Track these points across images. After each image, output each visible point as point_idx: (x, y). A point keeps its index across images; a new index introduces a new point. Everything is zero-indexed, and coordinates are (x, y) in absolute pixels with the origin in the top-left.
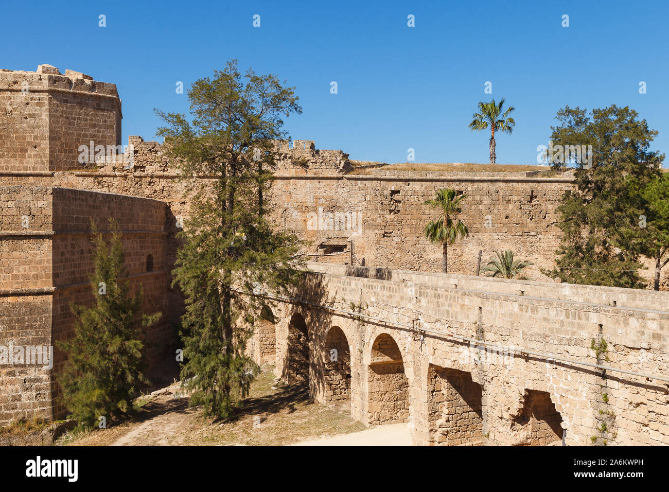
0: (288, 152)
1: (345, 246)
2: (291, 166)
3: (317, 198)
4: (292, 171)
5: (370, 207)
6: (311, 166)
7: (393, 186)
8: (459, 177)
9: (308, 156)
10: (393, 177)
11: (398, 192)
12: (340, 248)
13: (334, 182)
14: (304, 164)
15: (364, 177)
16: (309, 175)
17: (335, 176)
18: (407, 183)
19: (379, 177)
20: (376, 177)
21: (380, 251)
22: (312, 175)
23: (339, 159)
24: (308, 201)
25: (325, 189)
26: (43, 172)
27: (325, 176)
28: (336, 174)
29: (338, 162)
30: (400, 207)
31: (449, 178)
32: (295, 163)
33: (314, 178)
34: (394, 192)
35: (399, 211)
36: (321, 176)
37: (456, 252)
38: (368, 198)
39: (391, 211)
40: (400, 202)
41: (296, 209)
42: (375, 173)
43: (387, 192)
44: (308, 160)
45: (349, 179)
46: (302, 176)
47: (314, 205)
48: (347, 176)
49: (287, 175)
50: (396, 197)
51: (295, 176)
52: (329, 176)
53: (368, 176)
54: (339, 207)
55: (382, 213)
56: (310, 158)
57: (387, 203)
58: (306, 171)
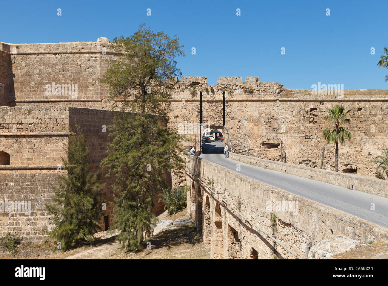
0: (241, 84)
1: (279, 144)
2: (243, 93)
3: (260, 114)
4: (244, 96)
5: (296, 119)
6: (256, 93)
7: (312, 105)
8: (359, 99)
9: (255, 87)
10: (312, 99)
11: (316, 109)
12: (275, 146)
13: (272, 103)
14: (251, 92)
15: (292, 99)
16: (254, 99)
17: (272, 99)
18: (322, 103)
19: (302, 99)
20: (300, 99)
21: (303, 148)
22: (257, 99)
23: (275, 88)
24: (255, 115)
25: (266, 107)
26: (97, 99)
27: (265, 99)
28: (273, 98)
29: (275, 90)
30: (317, 118)
31: (352, 99)
32: (245, 91)
33: (258, 101)
34: (312, 109)
35: (316, 122)
36: (263, 99)
37: (357, 149)
38: (295, 113)
39: (310, 122)
40: (316, 116)
41: (246, 120)
42: (299, 97)
43: (308, 109)
44: (254, 90)
45: (281, 101)
46: (250, 99)
47: (258, 117)
48: (280, 99)
49: (240, 99)
50: (315, 112)
51: (245, 99)
52: (268, 99)
53: (295, 99)
54: (275, 119)
55: (304, 122)
56: (256, 88)
57: (308, 116)
58: (253, 96)
